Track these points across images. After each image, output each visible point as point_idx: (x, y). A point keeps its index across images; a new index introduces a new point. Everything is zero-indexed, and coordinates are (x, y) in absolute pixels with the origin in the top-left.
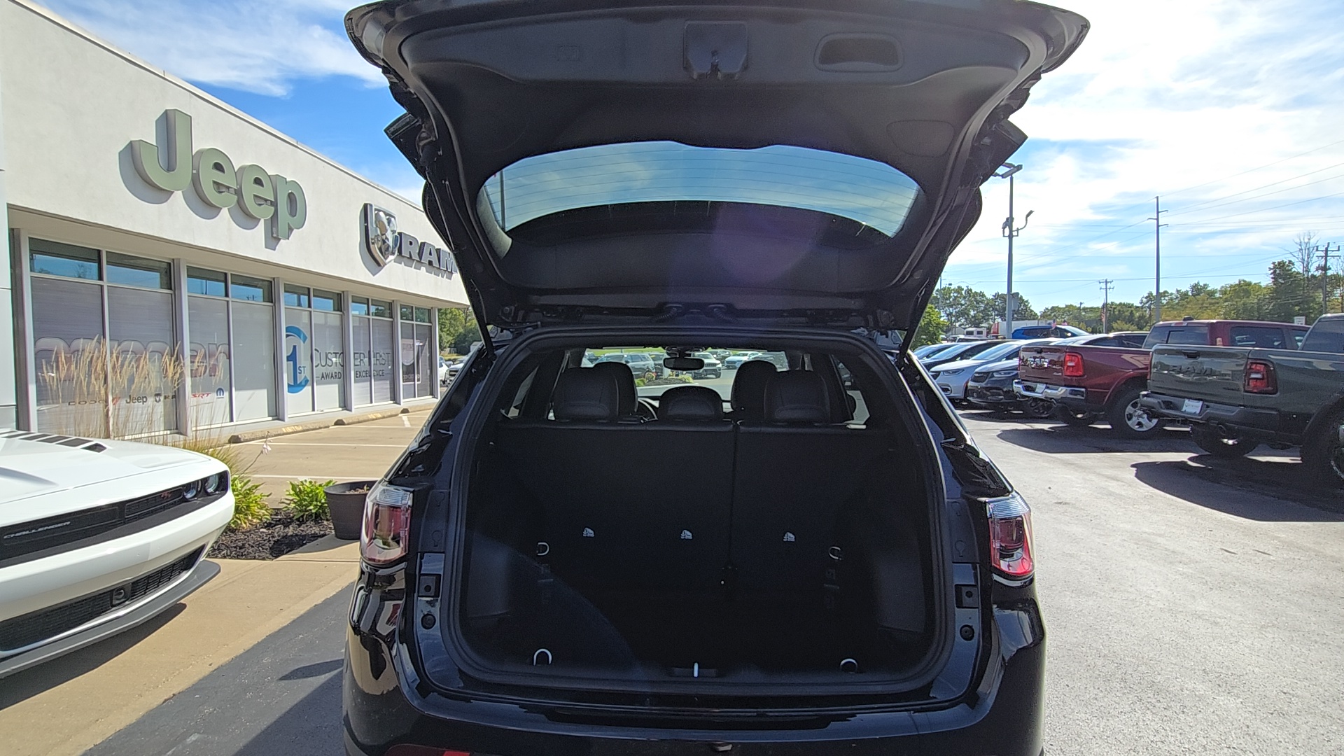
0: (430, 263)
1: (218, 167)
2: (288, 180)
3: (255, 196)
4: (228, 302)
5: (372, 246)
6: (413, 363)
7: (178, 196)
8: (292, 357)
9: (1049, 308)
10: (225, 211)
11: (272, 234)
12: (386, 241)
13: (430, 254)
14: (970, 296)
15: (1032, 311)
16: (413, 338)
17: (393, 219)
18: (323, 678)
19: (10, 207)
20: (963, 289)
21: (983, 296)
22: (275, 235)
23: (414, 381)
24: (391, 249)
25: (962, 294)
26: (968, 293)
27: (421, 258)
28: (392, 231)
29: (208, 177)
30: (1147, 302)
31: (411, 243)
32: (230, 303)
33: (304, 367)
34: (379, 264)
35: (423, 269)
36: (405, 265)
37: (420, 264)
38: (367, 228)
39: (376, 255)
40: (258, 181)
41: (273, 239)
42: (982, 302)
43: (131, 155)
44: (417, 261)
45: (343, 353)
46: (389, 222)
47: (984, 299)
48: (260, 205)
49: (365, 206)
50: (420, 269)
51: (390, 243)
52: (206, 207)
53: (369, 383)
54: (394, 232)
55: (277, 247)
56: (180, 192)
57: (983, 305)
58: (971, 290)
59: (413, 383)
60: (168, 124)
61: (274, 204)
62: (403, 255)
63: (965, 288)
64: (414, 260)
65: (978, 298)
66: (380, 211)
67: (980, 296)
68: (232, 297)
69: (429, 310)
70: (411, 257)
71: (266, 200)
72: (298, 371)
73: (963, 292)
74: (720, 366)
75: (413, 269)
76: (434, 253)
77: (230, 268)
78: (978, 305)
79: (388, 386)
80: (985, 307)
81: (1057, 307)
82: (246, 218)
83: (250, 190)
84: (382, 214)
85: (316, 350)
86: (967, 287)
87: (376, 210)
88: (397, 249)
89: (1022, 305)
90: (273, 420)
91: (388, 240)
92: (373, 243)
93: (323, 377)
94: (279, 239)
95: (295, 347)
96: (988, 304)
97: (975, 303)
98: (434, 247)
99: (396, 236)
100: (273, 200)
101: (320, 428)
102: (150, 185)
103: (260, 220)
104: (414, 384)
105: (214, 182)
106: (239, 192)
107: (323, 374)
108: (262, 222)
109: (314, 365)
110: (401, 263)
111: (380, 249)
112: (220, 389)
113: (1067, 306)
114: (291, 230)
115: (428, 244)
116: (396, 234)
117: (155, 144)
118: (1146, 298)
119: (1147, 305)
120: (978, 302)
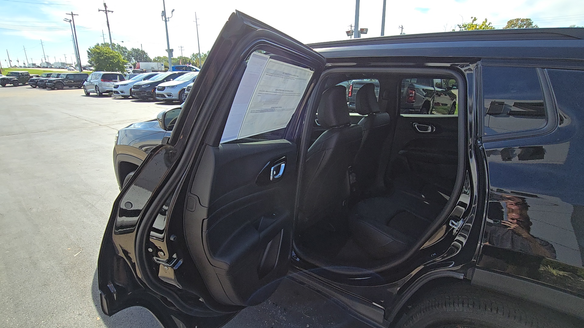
9: (157, 57)
14: (120, 49)
15: (149, 58)
20: (115, 45)
21: (126, 49)
25: (115, 47)
26: (119, 47)
30: (193, 57)
42: (126, 52)
47: (127, 50)
57: (127, 54)
58: (120, 46)
63: (117, 45)
65: (124, 50)
67: (125, 49)
73: (116, 46)
78: (124, 54)
80: (128, 55)
81: (160, 57)
86: (118, 44)
89: (145, 55)
96: (129, 53)
97: (123, 52)
113: (164, 57)
118: (192, 55)
119: (193, 58)
120: (124, 52)
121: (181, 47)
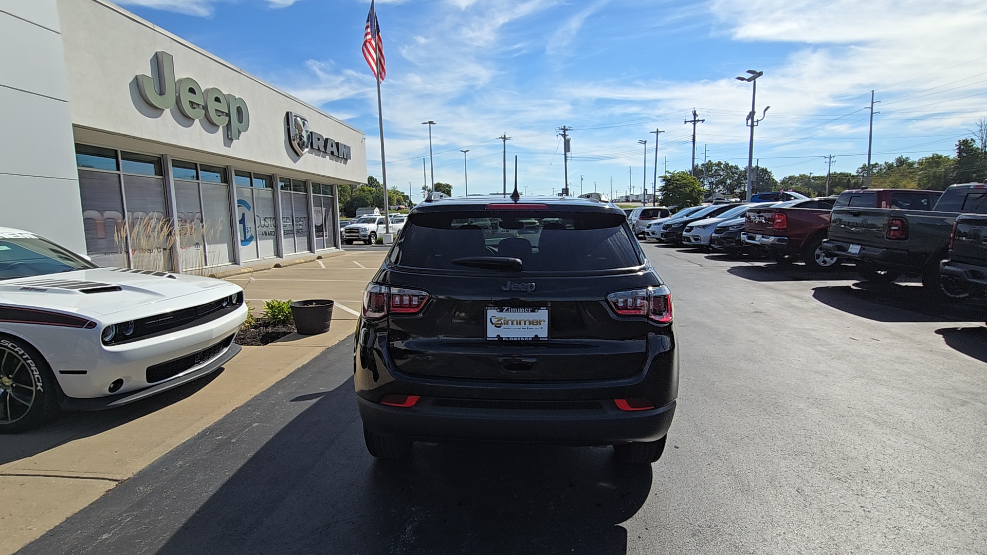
0: (332, 153)
1: (192, 91)
2: (236, 97)
3: (216, 110)
4: (199, 183)
5: (293, 142)
6: (322, 224)
7: (167, 112)
8: (242, 221)
9: (787, 177)
10: (197, 121)
11: (228, 136)
12: (303, 138)
13: (332, 146)
14: (727, 169)
15: (774, 180)
16: (321, 207)
17: (306, 122)
18: (315, 401)
19: (74, 126)
20: (722, 164)
21: (737, 168)
22: (230, 137)
23: (323, 237)
24: (306, 144)
25: (721, 167)
26: (726, 167)
27: (326, 150)
28: (306, 131)
29: (186, 98)
30: (861, 172)
31: (319, 139)
32: (200, 184)
33: (250, 228)
34: (298, 155)
35: (327, 157)
36: (315, 155)
37: (325, 154)
38: (289, 129)
39: (296, 148)
40: (217, 100)
41: (229, 139)
42: (736, 173)
43: (137, 85)
44: (323, 152)
45: (275, 218)
46: (304, 124)
47: (738, 171)
48: (219, 116)
49: (287, 113)
50: (325, 158)
51: (305, 139)
52: (185, 119)
53: (293, 238)
54: (307, 131)
55: (232, 146)
56: (169, 109)
57: (737, 176)
58: (728, 164)
59: (322, 238)
60: (159, 62)
61: (228, 115)
62: (314, 147)
63: (724, 163)
64: (321, 151)
65: (733, 170)
66: (297, 117)
67: (735, 168)
68: (202, 180)
69: (331, 186)
70: (319, 150)
71: (223, 112)
72: (246, 231)
74: (538, 224)
75: (321, 158)
76: (334, 145)
77: (199, 160)
78: (733, 176)
79: (306, 241)
81: (793, 176)
82: (211, 125)
83: (212, 106)
84: (298, 119)
85: (257, 216)
86: (725, 162)
87: (295, 116)
88: (309, 144)
89: (767, 175)
90: (232, 264)
91: (303, 137)
92: (294, 140)
93: (263, 234)
94: (233, 140)
95: (243, 214)
96: (740, 174)
97: (731, 174)
98: (334, 141)
99: (309, 135)
100: (227, 112)
101: (265, 269)
102: (149, 105)
103: (219, 126)
104: (324, 239)
105: (190, 102)
106: (205, 108)
107: (263, 233)
108: (221, 128)
109: (257, 226)
110: (312, 154)
111: (298, 144)
112: (197, 244)
114: (240, 132)
115: (330, 139)
116: (309, 133)
117: (151, 76)
118: (861, 168)
119: (862, 174)
120: (733, 173)
121: (830, 157)
